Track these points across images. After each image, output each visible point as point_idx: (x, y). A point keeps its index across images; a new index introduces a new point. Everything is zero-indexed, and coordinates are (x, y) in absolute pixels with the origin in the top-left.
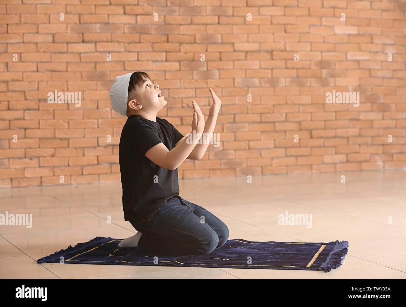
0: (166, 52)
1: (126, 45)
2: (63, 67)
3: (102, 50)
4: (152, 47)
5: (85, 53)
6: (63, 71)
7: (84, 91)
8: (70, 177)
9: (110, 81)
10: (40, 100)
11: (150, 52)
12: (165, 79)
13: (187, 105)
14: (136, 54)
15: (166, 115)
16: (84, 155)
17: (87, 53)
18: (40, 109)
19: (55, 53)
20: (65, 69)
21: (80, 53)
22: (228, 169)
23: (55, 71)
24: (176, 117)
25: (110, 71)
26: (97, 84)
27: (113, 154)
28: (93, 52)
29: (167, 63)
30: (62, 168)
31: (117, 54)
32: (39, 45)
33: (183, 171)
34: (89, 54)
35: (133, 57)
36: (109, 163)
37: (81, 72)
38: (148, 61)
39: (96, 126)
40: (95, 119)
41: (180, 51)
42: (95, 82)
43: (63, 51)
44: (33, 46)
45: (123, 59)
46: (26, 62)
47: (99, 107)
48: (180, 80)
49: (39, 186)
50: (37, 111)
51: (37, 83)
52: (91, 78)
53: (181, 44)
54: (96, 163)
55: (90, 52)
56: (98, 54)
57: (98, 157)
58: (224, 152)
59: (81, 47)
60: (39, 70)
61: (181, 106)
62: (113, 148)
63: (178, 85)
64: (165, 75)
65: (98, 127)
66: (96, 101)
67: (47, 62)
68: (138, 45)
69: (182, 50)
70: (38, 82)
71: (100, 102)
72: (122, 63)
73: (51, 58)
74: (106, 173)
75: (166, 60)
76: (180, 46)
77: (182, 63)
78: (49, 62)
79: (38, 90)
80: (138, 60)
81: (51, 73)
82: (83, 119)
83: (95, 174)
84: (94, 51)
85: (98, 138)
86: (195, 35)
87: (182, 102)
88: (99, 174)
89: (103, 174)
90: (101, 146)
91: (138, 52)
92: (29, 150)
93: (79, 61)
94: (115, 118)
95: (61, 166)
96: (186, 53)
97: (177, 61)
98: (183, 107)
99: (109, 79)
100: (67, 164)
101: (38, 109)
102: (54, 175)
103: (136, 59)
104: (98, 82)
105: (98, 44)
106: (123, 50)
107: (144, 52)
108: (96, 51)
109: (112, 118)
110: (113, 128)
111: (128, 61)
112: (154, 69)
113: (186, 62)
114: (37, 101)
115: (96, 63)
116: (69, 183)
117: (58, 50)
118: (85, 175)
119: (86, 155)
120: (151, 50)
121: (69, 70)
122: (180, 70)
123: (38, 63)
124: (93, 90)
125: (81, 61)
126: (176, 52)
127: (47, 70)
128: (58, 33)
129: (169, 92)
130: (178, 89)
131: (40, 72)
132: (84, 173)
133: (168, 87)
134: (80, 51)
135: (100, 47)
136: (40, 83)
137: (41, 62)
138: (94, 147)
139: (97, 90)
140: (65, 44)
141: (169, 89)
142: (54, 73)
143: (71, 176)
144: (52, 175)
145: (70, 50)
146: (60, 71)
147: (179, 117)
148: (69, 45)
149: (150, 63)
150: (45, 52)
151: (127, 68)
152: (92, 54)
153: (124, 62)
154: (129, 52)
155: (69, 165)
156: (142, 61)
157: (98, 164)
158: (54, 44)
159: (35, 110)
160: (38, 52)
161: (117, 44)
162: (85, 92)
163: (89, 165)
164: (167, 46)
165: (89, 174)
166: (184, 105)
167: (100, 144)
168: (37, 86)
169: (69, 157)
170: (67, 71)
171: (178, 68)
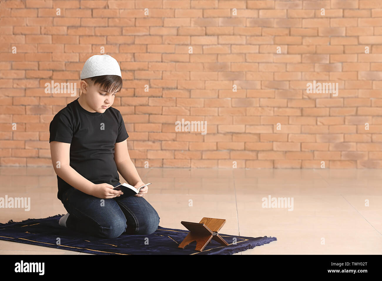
0: (288, 45)
1: (248, 37)
2: (186, 58)
3: (224, 42)
4: (274, 40)
5: (207, 45)
6: (186, 62)
7: (205, 81)
8: (190, 161)
9: (231, 72)
10: (163, 89)
11: (271, 45)
12: (286, 71)
13: (308, 96)
14: (258, 47)
15: (286, 106)
16: (204, 141)
17: (210, 45)
18: (163, 96)
19: (179, 45)
20: (188, 60)
21: (203, 46)
22: (348, 161)
23: (178, 62)
24: (297, 108)
25: (231, 63)
26: (218, 74)
27: (232, 141)
28: (215, 45)
29: (288, 56)
30: (183, 151)
31: (238, 46)
32: (164, 37)
33: (302, 160)
34: (211, 46)
35: (254, 49)
36: (228, 150)
37: (203, 63)
38: (269, 53)
39: (216, 114)
40: (216, 107)
41: (302, 44)
42: (217, 73)
43: (186, 43)
44: (158, 38)
45: (245, 51)
46: (152, 53)
47: (220, 97)
48: (302, 72)
49: (160, 167)
50: (161, 98)
51: (161, 72)
52: (213, 68)
53: (303, 37)
54: (215, 148)
55: (213, 45)
56: (220, 46)
57: (217, 143)
58: (345, 144)
59: (204, 40)
60: (164, 60)
61: (301, 98)
62: (232, 135)
63: (299, 77)
64: (286, 68)
65: (218, 115)
66: (217, 91)
67: (171, 53)
68: (260, 38)
69: (304, 44)
70: (163, 71)
71: (220, 91)
72: (244, 55)
73: (175, 49)
74: (225, 159)
75: (288, 53)
76: (302, 39)
77: (303, 56)
78: (174, 53)
79: (162, 79)
80: (259, 53)
81: (174, 63)
82: (204, 107)
83: (214, 159)
84: (216, 43)
85: (218, 126)
86: (318, 28)
87: (303, 94)
88: (218, 160)
89: (222, 159)
90: (221, 133)
91: (259, 45)
92: (152, 133)
93: (201, 53)
94: (235, 107)
95: (181, 150)
96: (308, 46)
97: (299, 54)
98: (303, 98)
99: (230, 70)
100: (187, 149)
101: (162, 97)
102: (175, 158)
103: (257, 51)
104: (219, 73)
105: (220, 37)
106: (244, 42)
107: (265, 44)
108: (218, 44)
109: (232, 107)
110: (233, 116)
111: (249, 53)
112: (275, 61)
113: (308, 55)
114: (161, 89)
115: (218, 54)
116: (189, 166)
117: (182, 43)
118: (204, 159)
119: (205, 141)
120: (272, 42)
121: (192, 61)
122: (301, 63)
123: (163, 53)
124: (215, 80)
125: (203, 53)
126: (298, 45)
127: (171, 61)
128: (182, 26)
129: (289, 84)
130: (299, 80)
131: (165, 62)
132: (203, 158)
133: (289, 79)
134: (203, 43)
135: (222, 40)
136: (164, 72)
137: (166, 53)
138: (214, 134)
139: (218, 80)
140: (189, 37)
141: (289, 81)
142: (177, 64)
143: (191, 159)
144: (173, 157)
145: (193, 43)
146: (183, 62)
147: (299, 108)
148: (192, 38)
149: (272, 55)
150: (169, 44)
151: (248, 60)
152: (214, 46)
153: (245, 54)
154: (250, 44)
155: (189, 150)
156: (264, 53)
157: (217, 150)
158: (178, 37)
159: (159, 97)
160: (162, 44)
161: (239, 37)
162: (207, 82)
163: (209, 150)
164: (289, 39)
165: (209, 159)
166: (305, 97)
167: (220, 131)
168: (161, 75)
169: (189, 142)
170: (190, 62)
171: (300, 61)
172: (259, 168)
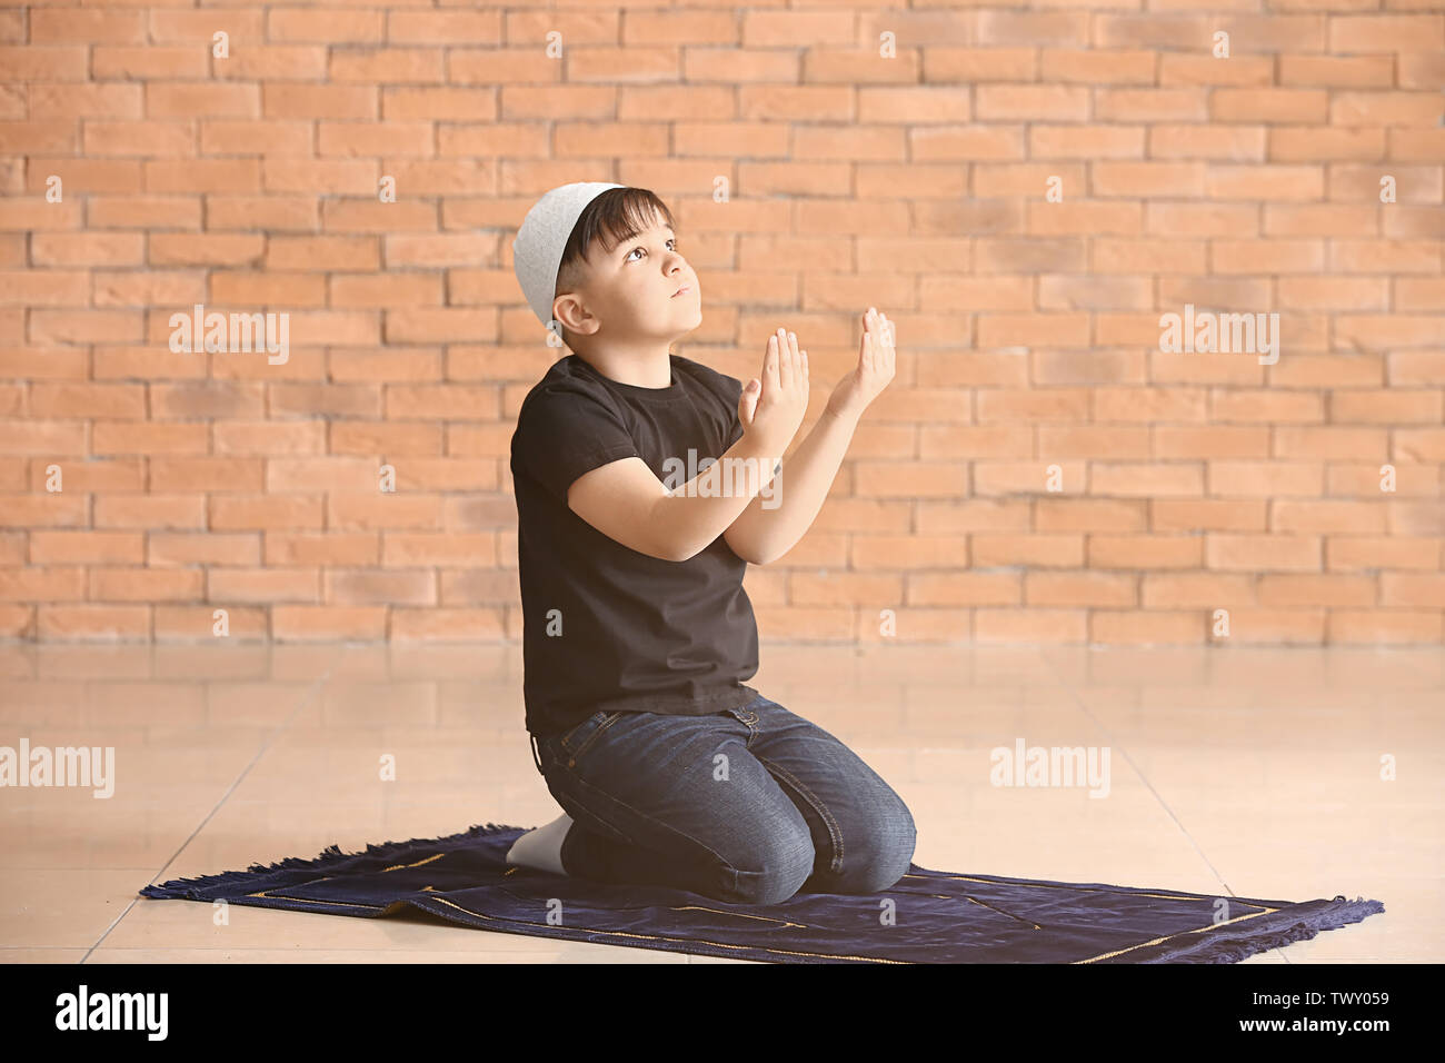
0: (1269, 124)
1: (1099, 93)
2: (838, 181)
3: (996, 113)
4: (1211, 104)
5: (927, 125)
6: (836, 198)
7: (918, 276)
8: (852, 614)
9: (1027, 237)
10: (741, 309)
11: (1196, 123)
12: (1263, 236)
13: (1354, 341)
14: (1140, 132)
15: (1260, 381)
16: (913, 530)
17: (936, 125)
18: (743, 341)
19: (807, 123)
20: (845, 189)
21: (908, 127)
23: (804, 195)
24: (1305, 390)
25: (1029, 200)
26: (972, 250)
27: (1034, 531)
28: (962, 124)
29: (1270, 172)
30: (824, 575)
31: (1059, 131)
32: (743, 92)
33: (1329, 610)
34: (943, 131)
35: (1128, 143)
36: (1016, 566)
37: (909, 202)
38: (1189, 160)
39: (967, 418)
40: (962, 386)
41: (1327, 121)
42: (966, 242)
43: (838, 115)
44: (719, 97)
45: (1086, 152)
46: (694, 158)
47: (981, 343)
48: (1327, 239)
50: (730, 350)
51: (731, 239)
52: (952, 222)
53: (1333, 90)
54: (961, 560)
55: (951, 123)
56: (981, 129)
57: (969, 538)
59: (913, 104)
60: (743, 189)
61: (1324, 347)
62: (1033, 506)
63: (1317, 260)
64: (1261, 220)
65: (975, 421)
66: (969, 319)
67: (774, 160)
68: (1150, 95)
69: (1337, 119)
70: (739, 237)
71: (983, 320)
72: (1083, 168)
73: (791, 142)
74: (1003, 606)
75: (1270, 160)
76: (1329, 99)
77: (1335, 170)
78: (785, 160)
79: (736, 268)
80: (1148, 158)
81: (788, 203)
82: (914, 386)
83: (958, 607)
84: (965, 117)
85: (971, 465)
86: (1395, 55)
87: (1332, 332)
88: (974, 608)
89: (990, 607)
90: (986, 497)
91: (1149, 125)
93: (902, 155)
94: (1045, 387)
95: (817, 570)
96: (1354, 130)
97: (1315, 163)
98: (1333, 351)
99: (1022, 229)
100: (843, 562)
101: (735, 343)
102: (790, 603)
103: (1138, 151)
104: (980, 243)
105: (981, 91)
106: (1083, 114)
107: (1176, 122)
108: (975, 120)
109: (1033, 385)
110: (1035, 426)
111: (1105, 160)
112: (1214, 193)
113: (1353, 168)
114: (734, 312)
115: (972, 165)
116: (851, 636)
117: (819, 115)
118: (916, 607)
119: (920, 528)
120: (1202, 114)
121: (862, 190)
122: (1326, 200)
123: (738, 161)
124: (960, 273)
125: (909, 160)
126: (1311, 125)
127: (775, 193)
128: (822, 46)
129: (1275, 290)
130: (1314, 275)
131: (747, 197)
132: (912, 599)
133: (1275, 268)
134: (910, 117)
135: (991, 103)
136: (744, 239)
137: (753, 160)
138: (957, 501)
139: (972, 273)
140: (850, 92)
141: (1275, 277)
142: (800, 204)
143: (858, 607)
144: (780, 599)
145: (867, 114)
146: (824, 197)
147: (1317, 390)
148: (866, 93)
149: (1200, 167)
150: (765, 120)
151: (1100, 189)
152: (956, 131)
153: (1088, 164)
154: (1110, 122)
155: (850, 568)
156: (1164, 160)
157: (969, 566)
158: (804, 90)
159: (724, 344)
160: (738, 118)
161: (1059, 91)
162: (925, 281)
163: (934, 569)
164: (1272, 101)
165: (933, 607)
166: (1341, 343)
167: (981, 488)
168: (731, 251)
169: (852, 534)
170: (853, 196)
171: (1319, 192)
172: (1148, 646)
